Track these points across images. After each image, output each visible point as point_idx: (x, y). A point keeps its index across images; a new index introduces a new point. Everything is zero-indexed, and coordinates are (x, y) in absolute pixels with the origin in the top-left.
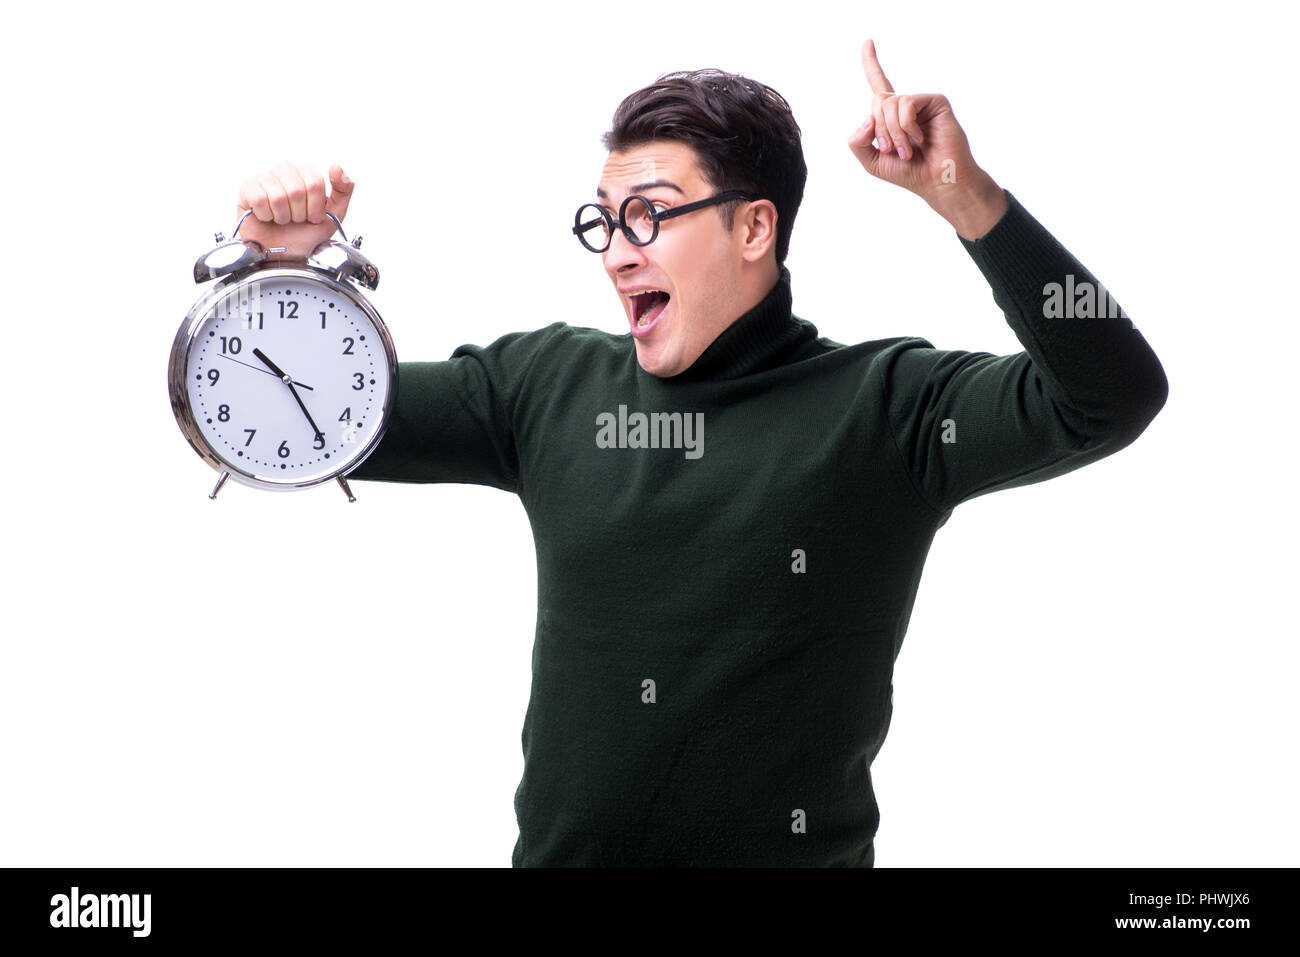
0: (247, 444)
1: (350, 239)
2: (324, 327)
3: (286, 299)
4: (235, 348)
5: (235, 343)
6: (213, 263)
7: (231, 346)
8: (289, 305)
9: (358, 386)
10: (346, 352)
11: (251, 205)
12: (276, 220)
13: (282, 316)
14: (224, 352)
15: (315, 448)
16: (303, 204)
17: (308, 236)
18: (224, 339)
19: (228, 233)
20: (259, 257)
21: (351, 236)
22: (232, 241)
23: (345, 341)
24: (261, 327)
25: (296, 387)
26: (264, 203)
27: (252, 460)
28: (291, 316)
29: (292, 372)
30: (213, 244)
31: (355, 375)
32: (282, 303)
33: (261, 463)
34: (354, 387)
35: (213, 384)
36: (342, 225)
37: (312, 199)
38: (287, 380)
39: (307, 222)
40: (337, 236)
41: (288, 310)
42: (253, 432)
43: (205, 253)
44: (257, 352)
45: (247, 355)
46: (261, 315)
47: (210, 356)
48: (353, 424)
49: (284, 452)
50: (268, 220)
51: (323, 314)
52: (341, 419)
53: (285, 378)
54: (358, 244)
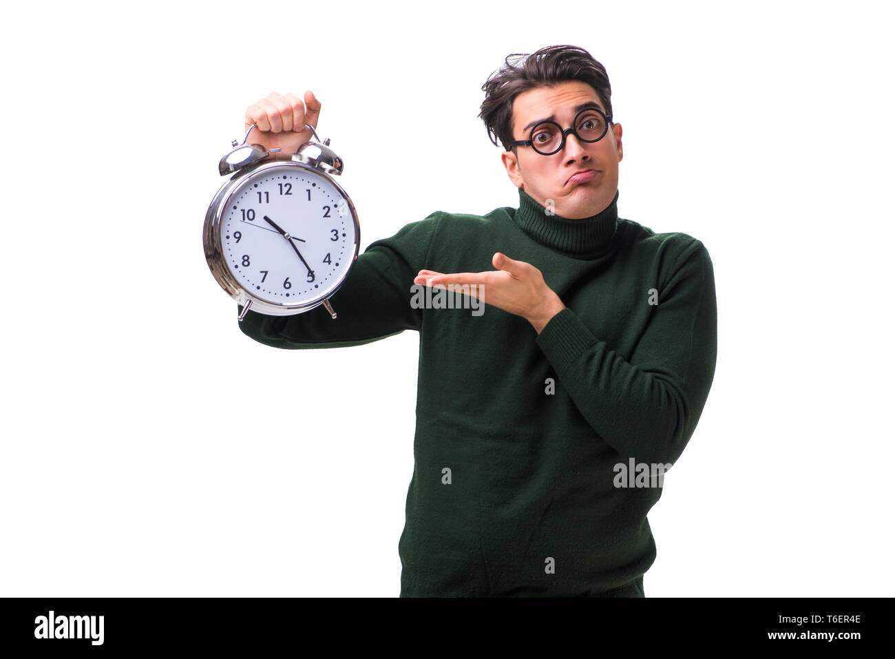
0: (263, 281)
1: (322, 142)
2: (309, 199)
3: (284, 182)
4: (251, 217)
5: (251, 213)
6: (234, 160)
7: (249, 215)
8: (286, 186)
9: (335, 237)
10: (325, 216)
11: (255, 120)
12: (273, 130)
13: (281, 193)
14: (244, 219)
15: (308, 281)
16: (290, 118)
17: (294, 140)
18: (243, 211)
19: (240, 141)
20: (262, 155)
21: (322, 138)
22: (244, 145)
23: (324, 208)
24: (268, 202)
25: (293, 240)
26: (264, 118)
27: (267, 291)
28: (287, 193)
29: (290, 232)
30: (231, 148)
31: (332, 231)
32: (281, 185)
33: (273, 293)
34: (332, 239)
35: (237, 242)
36: (316, 131)
37: (296, 115)
38: (288, 236)
39: (292, 131)
40: (313, 139)
41: (285, 189)
42: (266, 272)
43: (226, 154)
44: (266, 218)
45: (259, 220)
46: (267, 193)
47: (235, 223)
48: (333, 263)
49: (287, 285)
50: (267, 129)
51: (309, 191)
52: (324, 261)
53: (286, 235)
54: (328, 143)
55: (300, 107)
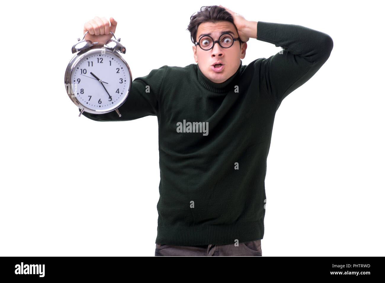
0: (89, 100)
1: (117, 39)
2: (110, 65)
3: (99, 57)
4: (85, 72)
5: (85, 71)
6: (77, 47)
7: (84, 72)
8: (100, 59)
9: (121, 82)
10: (117, 72)
11: (88, 30)
12: (96, 34)
13: (98, 62)
14: (82, 73)
15: (109, 101)
16: (103, 29)
17: (105, 38)
18: (82, 70)
19: (81, 39)
20: (91, 45)
21: (117, 38)
22: (82, 41)
23: (117, 69)
24: (92, 66)
25: (103, 83)
26: (92, 29)
27: (91, 105)
28: (101, 62)
29: (102, 79)
30: (78, 42)
31: (120, 79)
32: (98, 59)
33: (93, 105)
34: (120, 83)
35: (79, 83)
37: (106, 28)
38: (100, 81)
39: (104, 34)
41: (100, 61)
42: (91, 97)
43: (75, 44)
44: (91, 73)
45: (88, 74)
46: (92, 62)
47: (77, 75)
48: (120, 93)
49: (100, 102)
50: (93, 34)
51: (110, 61)
52: (116, 92)
53: (100, 80)
54: (119, 40)
55: (108, 25)
